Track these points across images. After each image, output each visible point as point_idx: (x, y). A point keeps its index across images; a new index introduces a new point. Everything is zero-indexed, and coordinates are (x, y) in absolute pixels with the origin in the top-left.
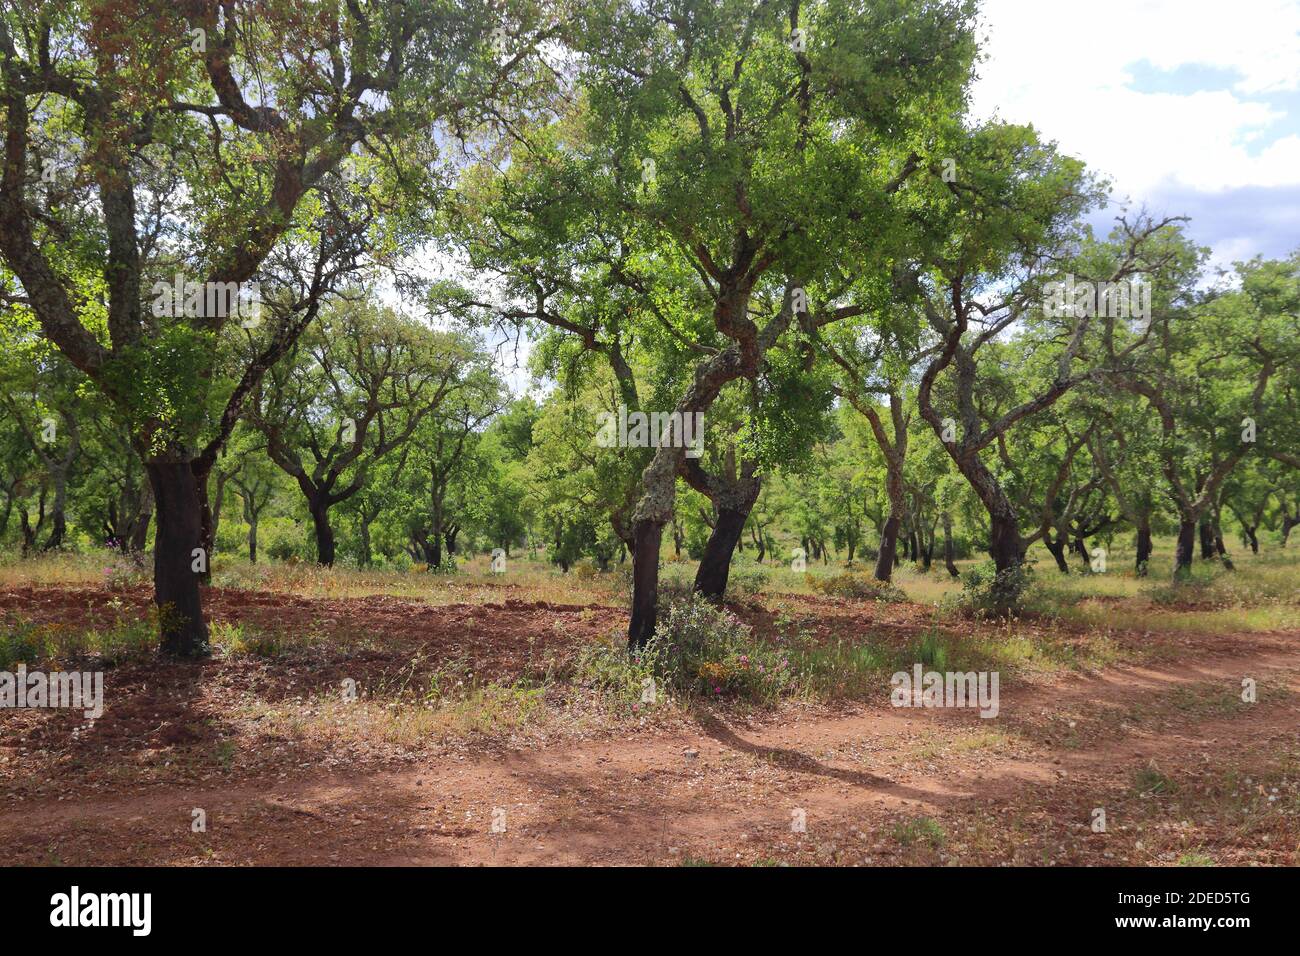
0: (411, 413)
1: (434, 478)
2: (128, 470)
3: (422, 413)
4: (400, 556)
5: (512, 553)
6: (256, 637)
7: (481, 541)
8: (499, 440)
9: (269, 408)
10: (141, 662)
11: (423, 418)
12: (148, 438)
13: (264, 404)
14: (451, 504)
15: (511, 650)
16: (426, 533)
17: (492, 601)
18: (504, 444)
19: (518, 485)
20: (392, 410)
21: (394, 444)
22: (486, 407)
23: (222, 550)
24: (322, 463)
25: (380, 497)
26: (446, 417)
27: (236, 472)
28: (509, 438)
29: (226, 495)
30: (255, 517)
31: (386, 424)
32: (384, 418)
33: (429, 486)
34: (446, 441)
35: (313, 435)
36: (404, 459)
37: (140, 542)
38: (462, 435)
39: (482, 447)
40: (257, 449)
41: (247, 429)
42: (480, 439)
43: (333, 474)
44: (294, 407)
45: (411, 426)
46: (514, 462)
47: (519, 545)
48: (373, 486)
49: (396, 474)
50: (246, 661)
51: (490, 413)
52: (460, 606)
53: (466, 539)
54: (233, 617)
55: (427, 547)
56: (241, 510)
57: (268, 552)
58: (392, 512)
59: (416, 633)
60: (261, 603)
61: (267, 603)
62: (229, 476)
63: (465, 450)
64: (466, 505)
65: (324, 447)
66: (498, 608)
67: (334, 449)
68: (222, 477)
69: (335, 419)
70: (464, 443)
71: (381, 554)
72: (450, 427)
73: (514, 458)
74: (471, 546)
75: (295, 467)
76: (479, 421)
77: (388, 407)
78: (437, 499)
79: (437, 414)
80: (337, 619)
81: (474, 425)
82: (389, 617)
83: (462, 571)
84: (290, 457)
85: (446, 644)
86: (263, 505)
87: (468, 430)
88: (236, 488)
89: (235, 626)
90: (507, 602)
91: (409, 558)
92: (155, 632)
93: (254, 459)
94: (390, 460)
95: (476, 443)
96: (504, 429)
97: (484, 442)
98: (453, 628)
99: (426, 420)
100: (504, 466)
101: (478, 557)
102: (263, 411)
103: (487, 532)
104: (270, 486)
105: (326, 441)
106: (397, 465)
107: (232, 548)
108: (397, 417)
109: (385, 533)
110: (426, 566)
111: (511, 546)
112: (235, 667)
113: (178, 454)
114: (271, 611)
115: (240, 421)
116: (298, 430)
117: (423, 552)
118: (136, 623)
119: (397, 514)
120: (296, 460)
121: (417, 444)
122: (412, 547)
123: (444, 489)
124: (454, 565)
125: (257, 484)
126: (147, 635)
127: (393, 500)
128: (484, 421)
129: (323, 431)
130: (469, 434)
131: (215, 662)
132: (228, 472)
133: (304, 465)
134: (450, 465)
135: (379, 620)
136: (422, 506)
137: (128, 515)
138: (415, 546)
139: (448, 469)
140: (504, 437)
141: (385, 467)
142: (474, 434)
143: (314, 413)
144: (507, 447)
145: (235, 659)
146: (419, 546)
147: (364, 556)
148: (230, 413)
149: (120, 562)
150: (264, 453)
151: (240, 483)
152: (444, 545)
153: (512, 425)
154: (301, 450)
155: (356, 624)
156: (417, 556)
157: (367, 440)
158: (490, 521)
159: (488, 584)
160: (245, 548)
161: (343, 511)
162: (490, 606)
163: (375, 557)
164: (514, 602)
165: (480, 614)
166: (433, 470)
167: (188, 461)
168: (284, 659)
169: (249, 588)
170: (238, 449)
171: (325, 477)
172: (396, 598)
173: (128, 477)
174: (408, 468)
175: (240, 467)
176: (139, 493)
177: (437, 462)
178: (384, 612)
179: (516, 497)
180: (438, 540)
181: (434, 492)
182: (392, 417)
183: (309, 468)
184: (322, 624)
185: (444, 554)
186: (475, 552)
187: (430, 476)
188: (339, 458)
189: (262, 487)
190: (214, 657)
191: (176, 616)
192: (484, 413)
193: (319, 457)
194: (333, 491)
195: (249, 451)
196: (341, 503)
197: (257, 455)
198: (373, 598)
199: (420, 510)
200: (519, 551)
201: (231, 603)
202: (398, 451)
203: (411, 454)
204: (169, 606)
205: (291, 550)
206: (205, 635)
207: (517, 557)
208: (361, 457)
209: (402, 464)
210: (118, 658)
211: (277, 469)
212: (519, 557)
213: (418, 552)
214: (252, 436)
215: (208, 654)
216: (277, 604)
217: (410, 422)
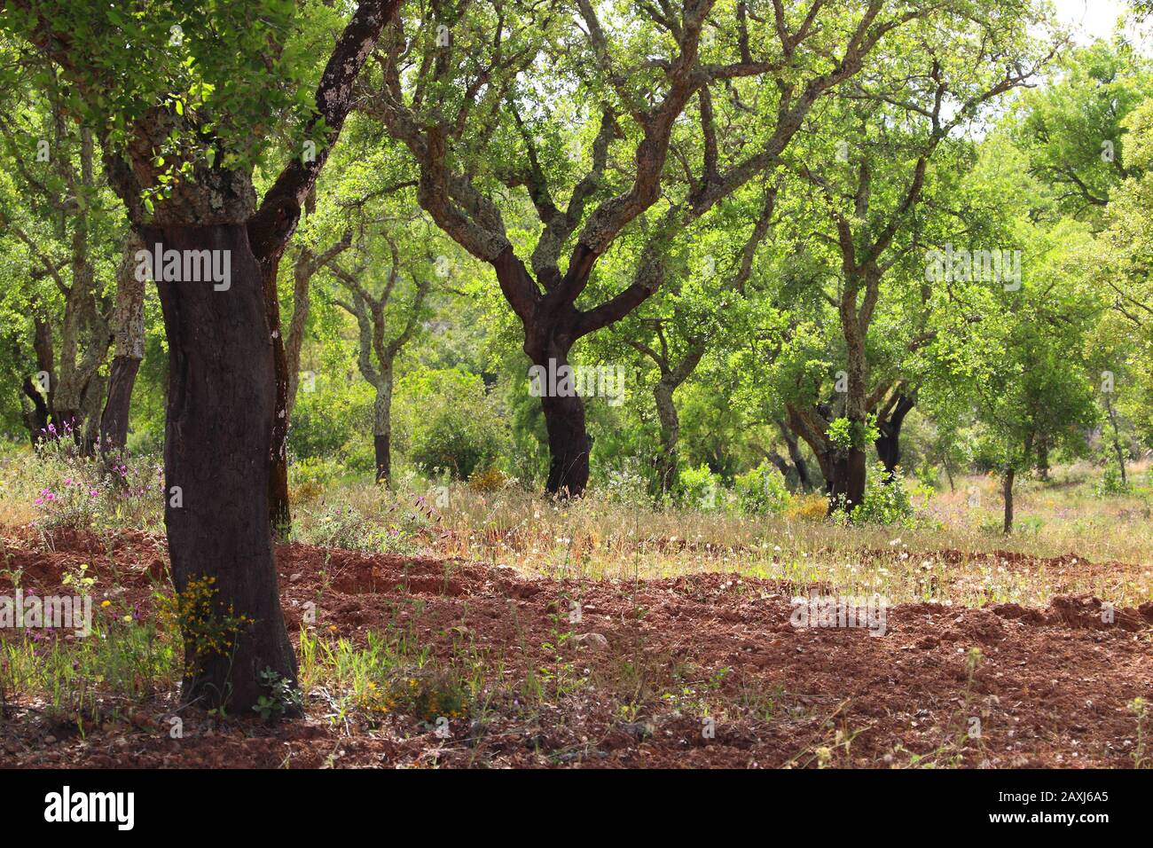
0: (786, 89)
1: (848, 267)
2: (78, 244)
3: (813, 90)
4: (753, 474)
5: (1057, 471)
6: (412, 671)
7: (972, 437)
8: (1023, 161)
9: (421, 85)
10: (137, 726)
11: (817, 104)
12: (145, 159)
13: (408, 75)
14: (893, 335)
15: (1076, 732)
16: (825, 413)
17: (1014, 598)
18: (1036, 170)
19: (1081, 285)
20: (737, 82)
21: (741, 174)
22: (989, 73)
23: (304, 453)
24: (556, 225)
25: (704, 316)
26: (880, 98)
27: (338, 249)
28: (1053, 155)
29: (317, 308)
30: (386, 367)
31: (719, 120)
32: (716, 105)
33: (832, 287)
34: (881, 164)
35: (532, 152)
36: (767, 213)
37: (117, 423)
38: (924, 149)
39: (978, 182)
40: (390, 189)
41: (366, 137)
42: (974, 157)
43: (586, 256)
44: (484, 76)
45: (787, 125)
46: (1067, 221)
47: (1079, 449)
48: (685, 289)
49: (747, 252)
50: (388, 733)
51: (1002, 88)
52: (927, 608)
53: (931, 433)
54: (349, 622)
55: (826, 452)
56: (350, 347)
57: (417, 458)
58: (735, 358)
59: (814, 678)
60: (415, 587)
61: (432, 587)
62: (322, 262)
63: (931, 189)
64: (932, 337)
65: (561, 182)
66: (1033, 618)
67: (587, 189)
68: (307, 264)
69: (586, 111)
70: (930, 169)
71: (705, 469)
72: (890, 125)
73: (1064, 209)
74: (942, 452)
75: (489, 235)
76: (970, 108)
77: (725, 74)
78: (855, 322)
79: (857, 93)
80: (607, 633)
81: (959, 120)
82: (741, 633)
83: (922, 518)
84: (475, 211)
85: (897, 708)
86: (406, 336)
87: (939, 133)
88: (339, 292)
89: (361, 646)
90: (1058, 603)
91: (776, 479)
92: (169, 653)
93: (384, 217)
94: (730, 218)
95: (961, 170)
96: (1039, 129)
97: (982, 168)
98: (910, 669)
99: (826, 108)
100: (1038, 232)
101: (961, 482)
102: (408, 93)
103: (986, 414)
104: (423, 288)
105: (565, 166)
106: (747, 232)
107: (330, 444)
108: (748, 102)
109: (715, 413)
110: (825, 502)
111: (1056, 453)
112: (362, 747)
113: (217, 202)
114: (441, 608)
115: (350, 118)
116: (494, 139)
117: (814, 466)
118: (124, 629)
119: (749, 363)
120: (490, 218)
121: (804, 174)
122: (784, 452)
123: (873, 296)
124: (900, 498)
125: (392, 279)
126: (152, 660)
127: (737, 327)
128: (984, 110)
129: (556, 141)
130: (942, 145)
131: (313, 733)
132: (318, 251)
133: (510, 233)
134: (891, 229)
135: (716, 639)
136: (815, 341)
137: (79, 359)
138: (793, 448)
139: (884, 241)
140: (1040, 152)
141: (713, 236)
142: (958, 146)
143: (533, 94)
144: (1046, 179)
145: (363, 726)
146: (804, 448)
147: (663, 476)
148: (330, 95)
149: (72, 475)
150: (411, 197)
151: (349, 280)
152: (870, 449)
153: (1061, 119)
154: (500, 194)
155: (657, 647)
156: (798, 475)
157: (673, 165)
158: (998, 383)
159: (1001, 554)
160: (362, 446)
161: (608, 354)
162: (1010, 611)
163: (689, 476)
164: (1078, 603)
165: (984, 631)
166: (846, 245)
167: (242, 218)
168: (482, 730)
169: (383, 549)
170: (343, 191)
171: (564, 263)
172: (756, 583)
173: (78, 262)
174: (779, 240)
175: (347, 240)
176: (107, 302)
177: (855, 222)
178: (727, 618)
179: (1072, 319)
180: (855, 432)
181: (846, 306)
182: (736, 102)
183: (524, 238)
184: (569, 646)
185: (875, 472)
186: (952, 469)
187: (836, 261)
188: (599, 214)
189: (404, 290)
190: (310, 721)
191: (221, 612)
192: (987, 83)
193: (546, 211)
194: (584, 301)
195: (371, 196)
196: (602, 333)
197: (390, 205)
198: (696, 580)
199: (810, 353)
200: (1077, 467)
201: (341, 585)
202: (747, 194)
203: (788, 201)
204: (200, 587)
205: (473, 455)
206: (288, 664)
207: (1069, 483)
208: (657, 211)
209: (762, 229)
210: (85, 714)
211: (441, 237)
212: (1077, 482)
213: (800, 465)
214: (379, 156)
215: (296, 712)
216: (454, 590)
217: (782, 115)
